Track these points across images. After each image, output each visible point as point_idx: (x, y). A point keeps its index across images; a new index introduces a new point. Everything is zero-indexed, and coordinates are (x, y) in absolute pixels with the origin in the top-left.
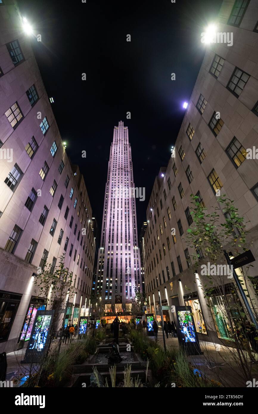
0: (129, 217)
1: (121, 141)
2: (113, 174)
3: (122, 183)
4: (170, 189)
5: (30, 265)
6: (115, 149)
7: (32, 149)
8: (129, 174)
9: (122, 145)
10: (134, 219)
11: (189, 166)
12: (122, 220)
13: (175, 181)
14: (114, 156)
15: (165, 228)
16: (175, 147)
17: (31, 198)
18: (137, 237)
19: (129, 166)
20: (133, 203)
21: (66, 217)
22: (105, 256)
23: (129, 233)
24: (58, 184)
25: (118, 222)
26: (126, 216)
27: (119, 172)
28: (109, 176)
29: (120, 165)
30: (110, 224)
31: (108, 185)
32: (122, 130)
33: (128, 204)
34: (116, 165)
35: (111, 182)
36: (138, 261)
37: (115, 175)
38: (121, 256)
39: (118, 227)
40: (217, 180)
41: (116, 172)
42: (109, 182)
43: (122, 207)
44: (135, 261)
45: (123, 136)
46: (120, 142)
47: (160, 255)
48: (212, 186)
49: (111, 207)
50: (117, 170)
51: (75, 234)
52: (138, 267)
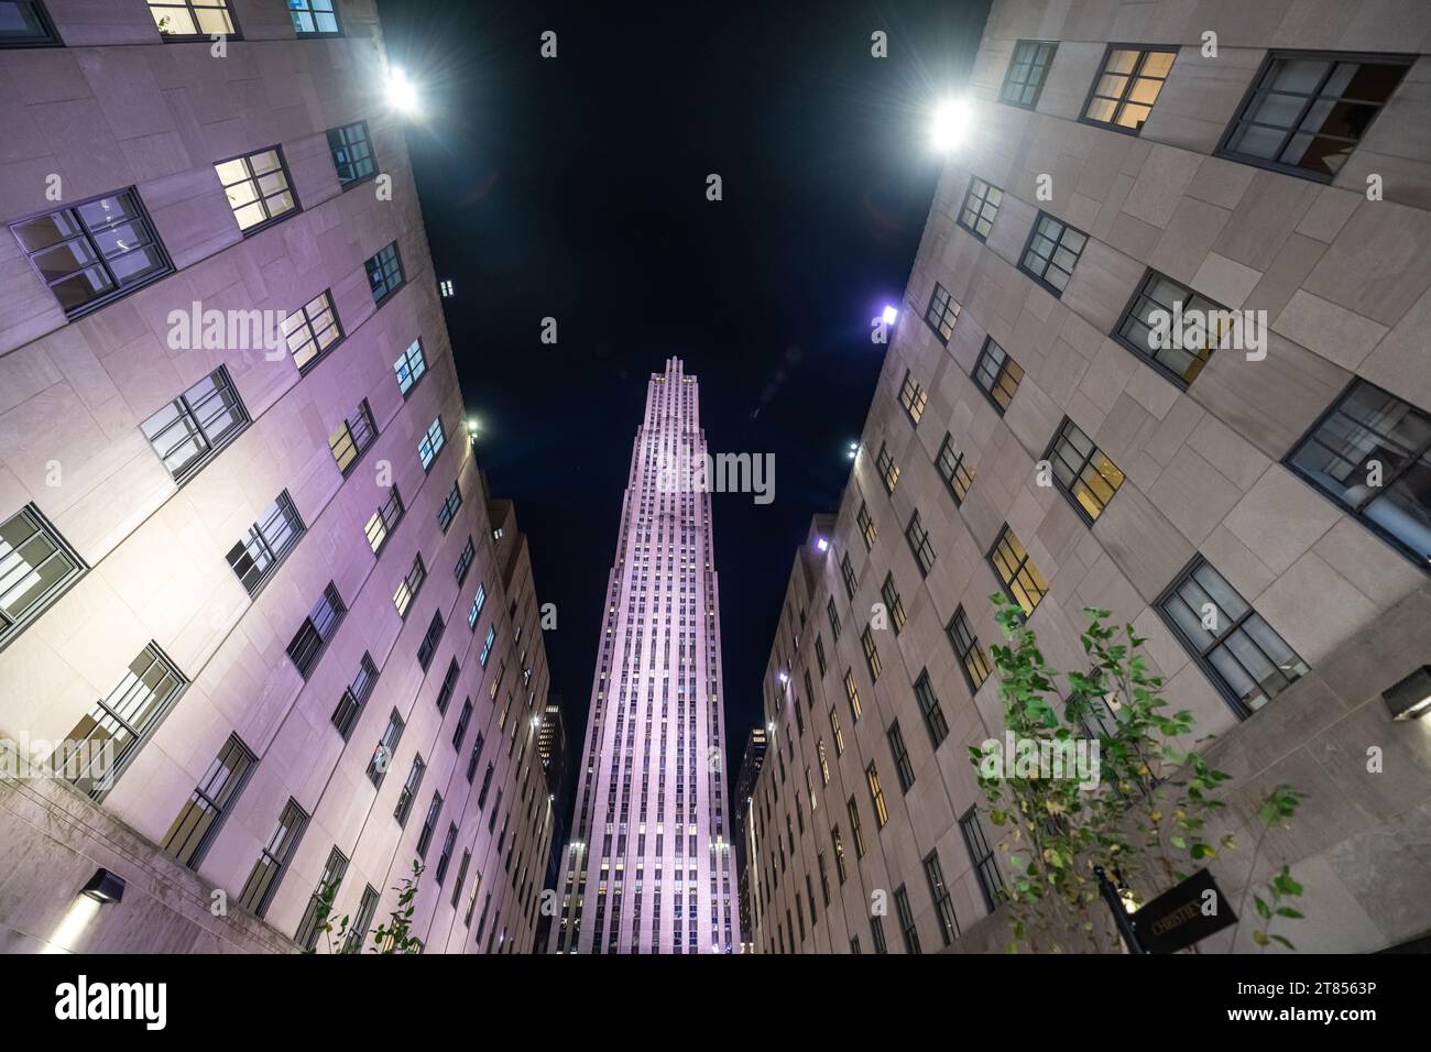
0: (693, 704)
1: (671, 421)
2: (639, 535)
3: (670, 568)
4: (851, 597)
5: (255, 928)
6: (649, 449)
7: (354, 442)
8: (699, 539)
9: (675, 435)
10: (715, 718)
11: (916, 512)
12: (664, 720)
13: (868, 565)
14: (647, 471)
15: (839, 755)
16: (863, 444)
17: (317, 624)
18: (724, 795)
19: (698, 510)
20: (709, 649)
21: (443, 702)
22: (588, 883)
23: (693, 776)
24: (427, 571)
25: (649, 726)
26: (681, 703)
27: (661, 527)
28: (625, 542)
29: (668, 505)
30: (617, 736)
31: (617, 577)
32: (677, 385)
33: (693, 655)
34: (651, 505)
35: (630, 564)
36: (728, 910)
37: (648, 539)
38: (658, 883)
39: (647, 750)
40: (1022, 565)
41: (649, 527)
42: (622, 565)
43: (667, 666)
44: (715, 910)
45: (680, 406)
46: (667, 424)
47: (824, 881)
48: (1007, 588)
49: (626, 664)
50: (656, 523)
51: (470, 777)
52: (728, 935)
